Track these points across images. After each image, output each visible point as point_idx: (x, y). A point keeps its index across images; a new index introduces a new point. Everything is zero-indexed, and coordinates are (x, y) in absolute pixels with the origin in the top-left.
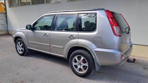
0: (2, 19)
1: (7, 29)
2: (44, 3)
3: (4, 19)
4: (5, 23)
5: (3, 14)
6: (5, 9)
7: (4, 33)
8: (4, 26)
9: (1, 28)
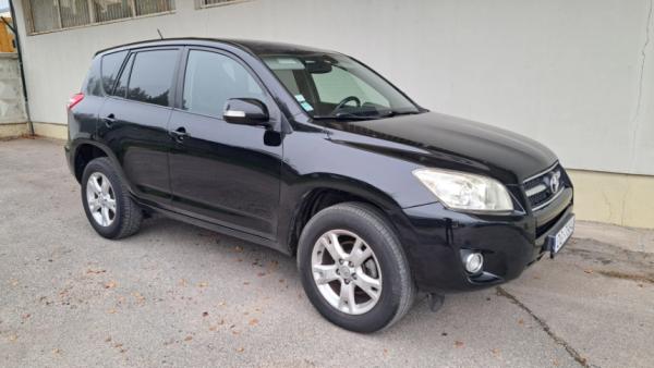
0: (5, 81)
1: (26, 115)
2: (131, 15)
3: (13, 80)
4: (18, 93)
5: (7, 61)
6: (16, 43)
7: (17, 130)
8: (17, 107)
9: (3, 114)
